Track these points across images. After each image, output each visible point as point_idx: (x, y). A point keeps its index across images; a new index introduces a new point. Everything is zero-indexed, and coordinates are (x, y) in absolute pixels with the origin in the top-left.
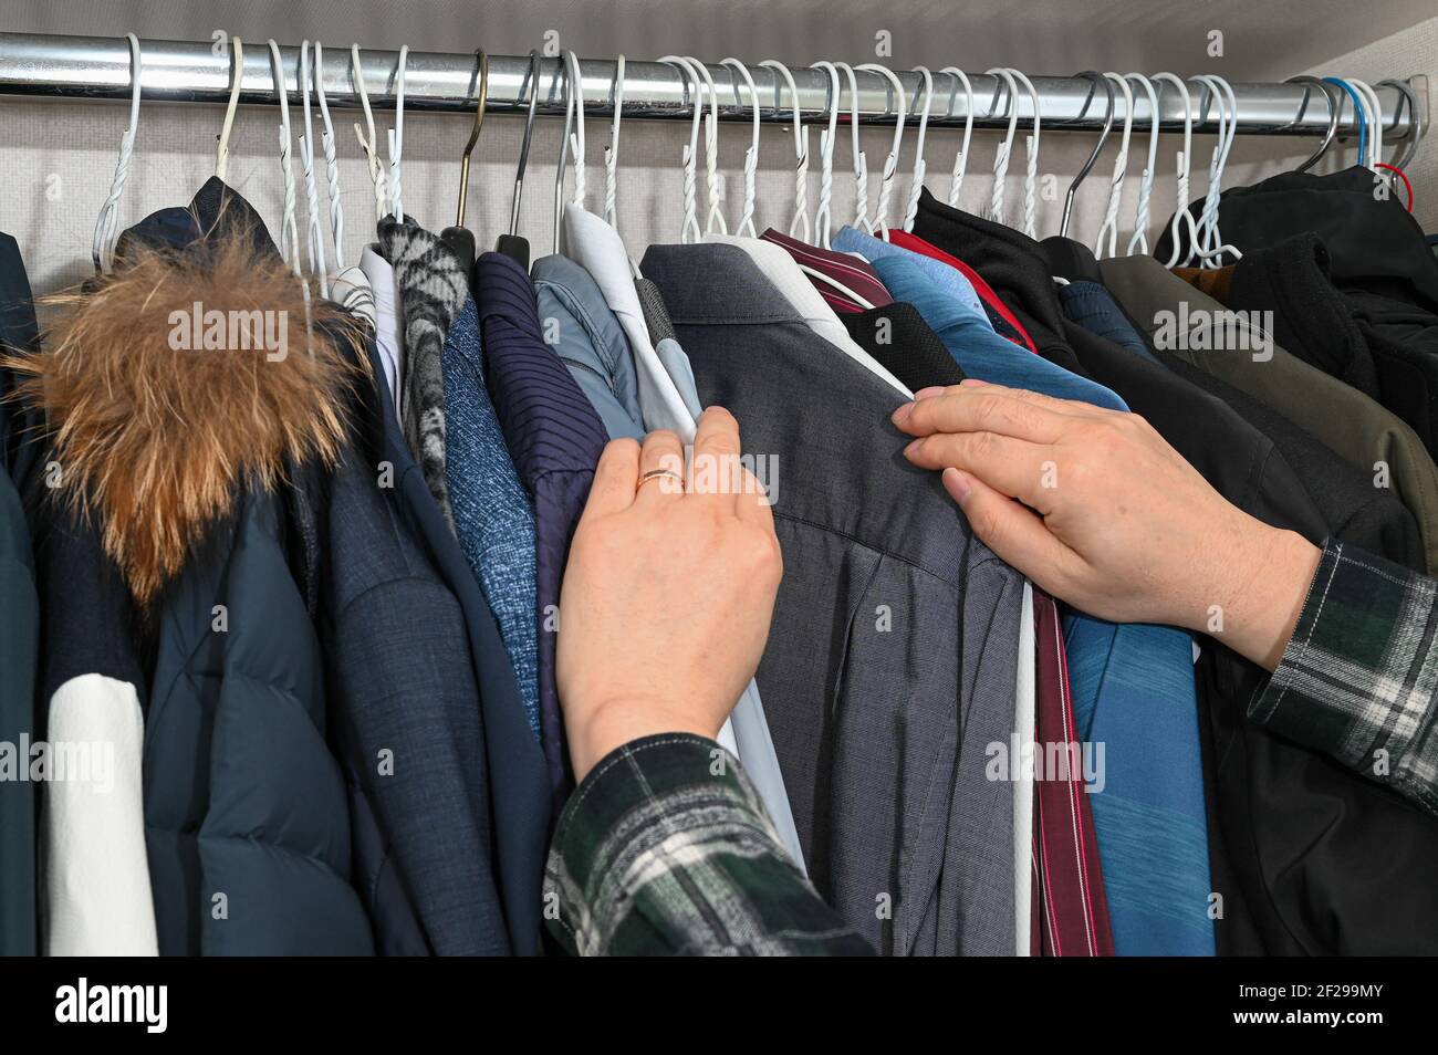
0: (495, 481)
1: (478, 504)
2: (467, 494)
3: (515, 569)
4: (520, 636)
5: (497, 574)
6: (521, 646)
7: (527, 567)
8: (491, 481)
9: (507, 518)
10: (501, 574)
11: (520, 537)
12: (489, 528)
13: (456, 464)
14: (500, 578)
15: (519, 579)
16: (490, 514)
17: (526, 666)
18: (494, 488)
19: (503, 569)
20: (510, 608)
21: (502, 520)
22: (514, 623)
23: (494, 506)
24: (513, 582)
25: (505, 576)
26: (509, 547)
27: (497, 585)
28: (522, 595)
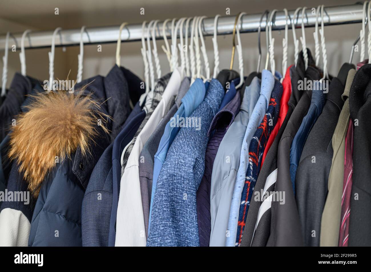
0: (194, 138)
1: (186, 141)
2: (185, 137)
3: (185, 163)
4: (181, 182)
5: (180, 161)
6: (181, 185)
7: (189, 163)
8: (193, 138)
9: (190, 148)
10: (181, 162)
11: (191, 155)
12: (185, 148)
13: (187, 129)
14: (180, 163)
15: (185, 166)
16: (187, 145)
17: (181, 191)
18: (192, 140)
19: (182, 161)
20: (180, 173)
21: (189, 148)
22: (180, 178)
23: (189, 143)
24: (183, 166)
25: (182, 164)
26: (187, 156)
27: (179, 165)
28: (185, 171)
